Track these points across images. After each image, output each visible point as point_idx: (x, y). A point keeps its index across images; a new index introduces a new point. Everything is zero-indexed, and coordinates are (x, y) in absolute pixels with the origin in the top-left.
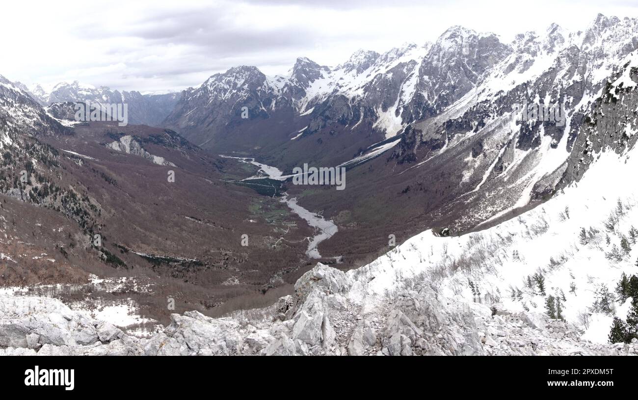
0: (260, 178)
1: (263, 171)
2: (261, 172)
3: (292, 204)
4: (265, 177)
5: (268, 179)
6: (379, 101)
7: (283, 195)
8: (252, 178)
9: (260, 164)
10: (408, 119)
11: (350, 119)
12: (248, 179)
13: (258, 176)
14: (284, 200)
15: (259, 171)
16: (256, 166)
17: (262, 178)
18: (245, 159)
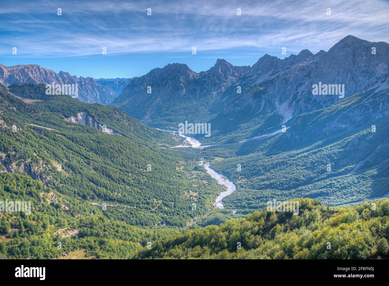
0: (185, 146)
1: (187, 141)
2: (186, 142)
3: (207, 167)
4: (189, 146)
5: (190, 148)
6: (277, 95)
7: (201, 160)
8: (179, 146)
9: (186, 137)
10: (298, 111)
11: (254, 107)
12: (176, 147)
13: (183, 145)
14: (201, 163)
15: (185, 141)
16: (183, 138)
17: (186, 146)
18: (175, 132)
